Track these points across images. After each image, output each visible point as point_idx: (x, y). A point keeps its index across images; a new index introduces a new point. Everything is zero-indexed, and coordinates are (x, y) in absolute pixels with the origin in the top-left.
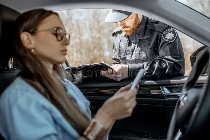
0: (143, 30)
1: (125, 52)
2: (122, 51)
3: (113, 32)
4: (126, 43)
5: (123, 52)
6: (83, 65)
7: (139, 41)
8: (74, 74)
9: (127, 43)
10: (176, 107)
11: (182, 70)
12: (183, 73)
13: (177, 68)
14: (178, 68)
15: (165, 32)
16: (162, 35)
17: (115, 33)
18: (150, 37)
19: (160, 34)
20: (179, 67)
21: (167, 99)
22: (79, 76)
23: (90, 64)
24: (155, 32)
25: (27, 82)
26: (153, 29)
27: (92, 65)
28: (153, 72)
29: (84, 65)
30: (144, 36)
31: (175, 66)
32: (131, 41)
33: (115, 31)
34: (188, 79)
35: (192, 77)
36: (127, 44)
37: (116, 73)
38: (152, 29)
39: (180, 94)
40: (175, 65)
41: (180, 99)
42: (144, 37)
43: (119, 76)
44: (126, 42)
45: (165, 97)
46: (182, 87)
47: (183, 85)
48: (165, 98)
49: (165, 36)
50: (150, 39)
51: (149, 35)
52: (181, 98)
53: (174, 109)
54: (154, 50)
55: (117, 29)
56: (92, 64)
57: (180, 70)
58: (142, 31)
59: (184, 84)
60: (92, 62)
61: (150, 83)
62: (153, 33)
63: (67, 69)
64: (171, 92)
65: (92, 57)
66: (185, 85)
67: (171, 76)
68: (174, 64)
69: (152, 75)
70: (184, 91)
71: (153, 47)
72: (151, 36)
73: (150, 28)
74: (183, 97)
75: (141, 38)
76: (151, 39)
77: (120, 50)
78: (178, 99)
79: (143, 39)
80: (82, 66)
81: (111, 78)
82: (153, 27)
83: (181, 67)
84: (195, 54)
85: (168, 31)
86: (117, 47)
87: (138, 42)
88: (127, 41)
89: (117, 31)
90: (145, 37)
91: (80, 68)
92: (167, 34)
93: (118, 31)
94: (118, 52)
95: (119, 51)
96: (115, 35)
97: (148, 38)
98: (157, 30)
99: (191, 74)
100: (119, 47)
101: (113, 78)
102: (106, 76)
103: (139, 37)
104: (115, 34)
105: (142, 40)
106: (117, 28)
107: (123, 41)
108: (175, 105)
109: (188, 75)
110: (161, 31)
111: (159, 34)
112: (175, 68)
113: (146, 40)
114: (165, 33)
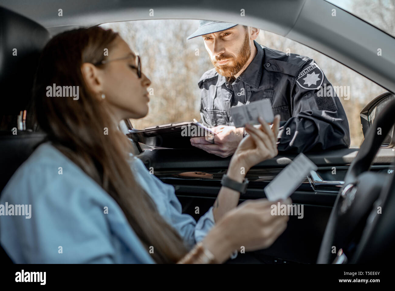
0: (257, 73)
1: (226, 116)
2: (220, 115)
3: (201, 80)
4: (227, 99)
5: (221, 117)
6: (158, 127)
7: (252, 96)
8: (141, 144)
9: (229, 100)
10: (334, 208)
11: (345, 137)
12: (347, 143)
13: (336, 134)
14: (338, 133)
15: (302, 74)
16: (297, 81)
17: (204, 81)
18: (272, 86)
19: (293, 79)
20: (340, 132)
21: (316, 193)
22: (150, 147)
23: (170, 125)
24: (281, 77)
25: (62, 151)
26: (277, 71)
27: (174, 127)
28: (289, 142)
29: (160, 126)
30: (260, 84)
31: (333, 130)
32: (235, 94)
33: (204, 77)
34: (357, 155)
35: (366, 151)
36: (229, 102)
37: (220, 144)
38: (275, 71)
39: (342, 182)
40: (331, 127)
41: (342, 192)
42: (260, 88)
43: (225, 148)
44: (226, 97)
45: (313, 187)
46: (346, 170)
47: (349, 166)
48: (313, 191)
49: (302, 82)
50: (272, 90)
51: (270, 83)
52: (344, 192)
53: (330, 211)
54: (281, 110)
55: (208, 74)
56: (174, 125)
57: (342, 138)
58: (256, 76)
59: (350, 163)
60: (173, 121)
61: (284, 161)
62: (278, 78)
63: (129, 133)
64: (324, 179)
65: (173, 112)
66: (352, 165)
67: (324, 148)
68: (329, 125)
69: (288, 147)
70: (350, 179)
71: (280, 104)
72: (274, 85)
73: (271, 70)
74: (347, 189)
75: (254, 89)
76: (275, 90)
77: (215, 114)
78: (338, 193)
79: (258, 90)
80: (155, 127)
81: (210, 153)
82: (276, 67)
83: (342, 133)
84: (369, 108)
85: (306, 71)
86: (209, 108)
87: (249, 97)
88: (228, 96)
89: (207, 78)
90: (263, 87)
91: (151, 132)
92: (305, 76)
93: (210, 78)
94: (212, 118)
95: (212, 115)
96: (203, 86)
97: (268, 89)
98: (286, 72)
99: (363, 145)
100: (212, 108)
101: (213, 152)
102: (200, 146)
103: (251, 87)
104: (204, 84)
105: (257, 92)
106: (207, 72)
107: (220, 96)
108: (333, 205)
109: (358, 147)
110: (293, 74)
111: (291, 79)
112: (332, 133)
113: (265, 93)
114: (301, 76)
